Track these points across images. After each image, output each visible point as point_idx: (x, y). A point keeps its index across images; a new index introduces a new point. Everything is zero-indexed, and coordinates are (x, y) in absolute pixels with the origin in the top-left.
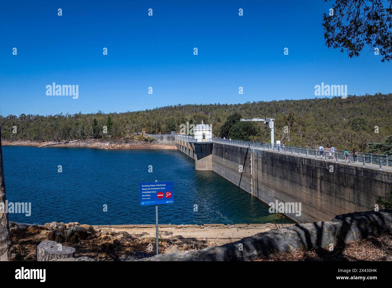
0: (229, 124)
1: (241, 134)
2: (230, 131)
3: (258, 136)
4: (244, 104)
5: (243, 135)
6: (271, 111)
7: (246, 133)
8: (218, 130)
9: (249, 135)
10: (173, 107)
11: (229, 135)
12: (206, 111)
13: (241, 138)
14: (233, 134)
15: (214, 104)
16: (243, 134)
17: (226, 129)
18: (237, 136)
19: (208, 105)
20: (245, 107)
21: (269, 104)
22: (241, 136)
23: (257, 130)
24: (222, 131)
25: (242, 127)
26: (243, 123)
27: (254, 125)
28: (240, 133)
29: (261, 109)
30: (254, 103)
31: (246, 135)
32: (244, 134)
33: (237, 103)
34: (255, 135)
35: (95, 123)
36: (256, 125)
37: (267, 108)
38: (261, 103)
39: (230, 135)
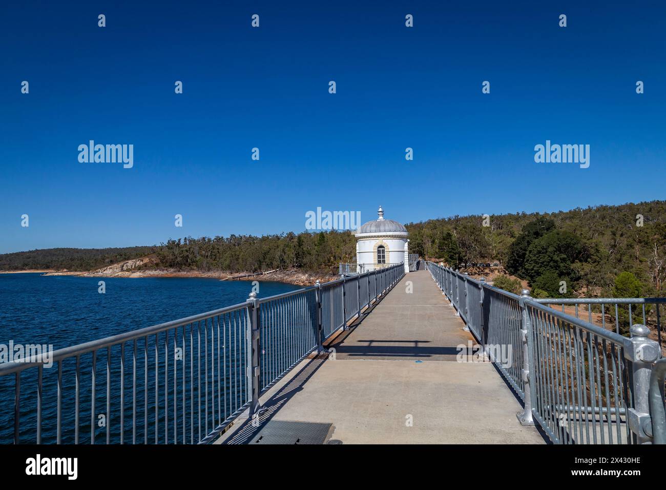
0: (527, 239)
1: (552, 258)
2: (527, 252)
3: (595, 262)
4: (570, 211)
5: (556, 262)
6: (624, 221)
7: (565, 256)
8: (505, 252)
9: (573, 262)
10: (447, 220)
11: (527, 262)
12: (499, 225)
13: (552, 268)
14: (535, 258)
15: (516, 214)
16: (556, 258)
17: (521, 249)
18: (542, 263)
19: (504, 216)
20: (572, 216)
21: (619, 209)
22: (551, 264)
23: (592, 251)
24: (513, 252)
25: (555, 245)
26: (557, 236)
27: (585, 241)
28: (549, 256)
29: (603, 218)
30: (590, 209)
31: (563, 260)
32: (558, 259)
33: (557, 212)
34: (586, 261)
35: (299, 243)
36: (588, 239)
37: (616, 216)
38: (603, 208)
39: (528, 260)
